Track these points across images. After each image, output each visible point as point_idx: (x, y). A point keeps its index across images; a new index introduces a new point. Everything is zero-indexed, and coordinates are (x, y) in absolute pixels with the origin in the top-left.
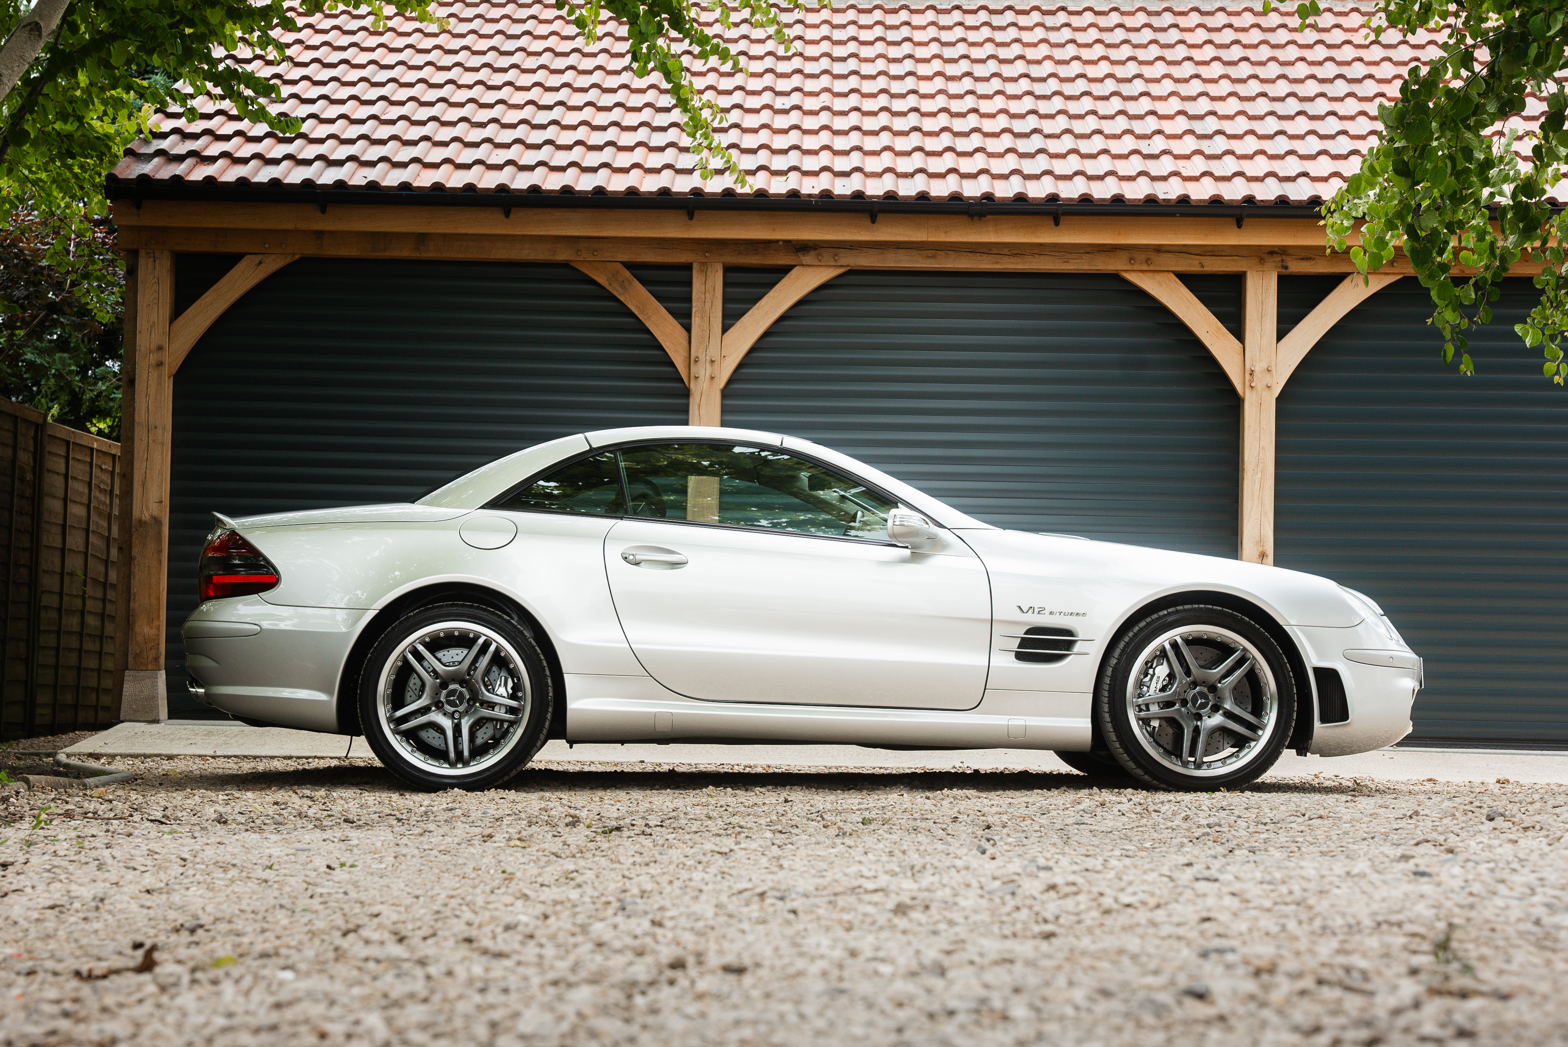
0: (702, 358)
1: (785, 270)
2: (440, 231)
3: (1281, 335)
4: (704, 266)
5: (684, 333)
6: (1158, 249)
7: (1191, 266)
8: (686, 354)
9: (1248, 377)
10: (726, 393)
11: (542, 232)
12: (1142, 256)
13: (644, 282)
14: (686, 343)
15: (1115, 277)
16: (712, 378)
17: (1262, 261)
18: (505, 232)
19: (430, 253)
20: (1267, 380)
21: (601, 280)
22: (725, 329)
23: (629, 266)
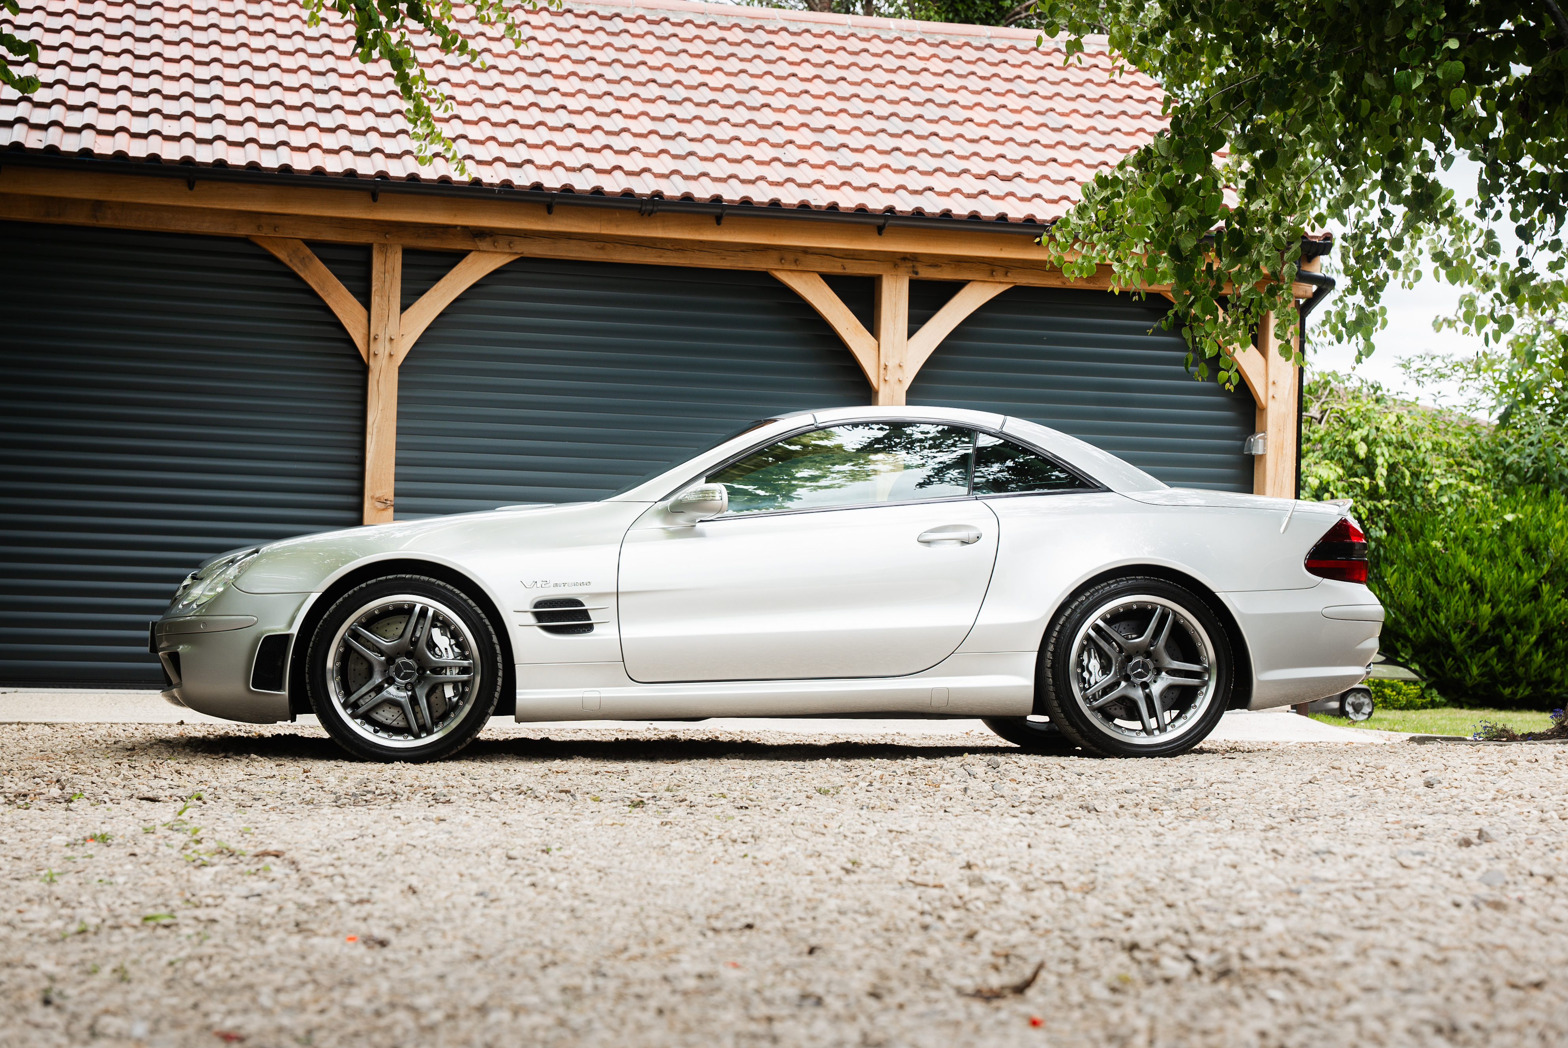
0: (381, 336)
1: (460, 256)
2: (120, 199)
3: (911, 333)
4: (384, 248)
5: (364, 311)
6: (806, 251)
7: (835, 268)
8: (365, 331)
9: (882, 371)
10: (402, 370)
11: (227, 206)
12: (790, 257)
13: (324, 261)
14: (365, 321)
15: (766, 276)
16: (391, 355)
17: (896, 266)
18: (188, 204)
19: (107, 222)
20: (899, 375)
21: (282, 256)
22: (404, 308)
23: (310, 244)
